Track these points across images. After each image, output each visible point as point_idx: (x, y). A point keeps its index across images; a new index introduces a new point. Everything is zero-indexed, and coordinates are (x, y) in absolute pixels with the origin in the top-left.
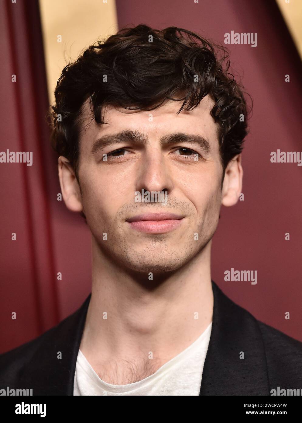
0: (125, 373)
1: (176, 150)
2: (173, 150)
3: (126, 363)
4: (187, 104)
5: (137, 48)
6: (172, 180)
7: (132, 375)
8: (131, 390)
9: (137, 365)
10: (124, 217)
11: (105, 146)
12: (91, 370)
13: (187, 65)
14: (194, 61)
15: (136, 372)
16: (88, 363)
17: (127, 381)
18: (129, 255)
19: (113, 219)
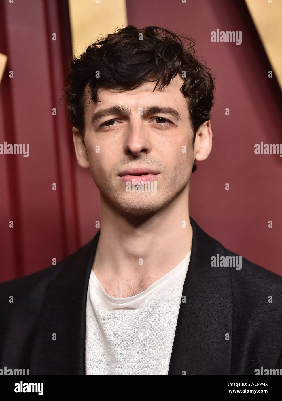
0: (125, 289)
1: (154, 119)
2: (151, 119)
3: (126, 281)
4: (160, 83)
5: (123, 43)
6: (150, 143)
7: (130, 290)
8: (129, 302)
9: (134, 283)
10: (116, 172)
11: (100, 118)
12: (100, 286)
13: (159, 54)
14: (164, 51)
15: (133, 288)
16: (98, 281)
17: (126, 295)
18: (120, 201)
19: (108, 174)
